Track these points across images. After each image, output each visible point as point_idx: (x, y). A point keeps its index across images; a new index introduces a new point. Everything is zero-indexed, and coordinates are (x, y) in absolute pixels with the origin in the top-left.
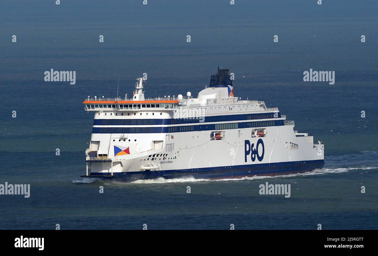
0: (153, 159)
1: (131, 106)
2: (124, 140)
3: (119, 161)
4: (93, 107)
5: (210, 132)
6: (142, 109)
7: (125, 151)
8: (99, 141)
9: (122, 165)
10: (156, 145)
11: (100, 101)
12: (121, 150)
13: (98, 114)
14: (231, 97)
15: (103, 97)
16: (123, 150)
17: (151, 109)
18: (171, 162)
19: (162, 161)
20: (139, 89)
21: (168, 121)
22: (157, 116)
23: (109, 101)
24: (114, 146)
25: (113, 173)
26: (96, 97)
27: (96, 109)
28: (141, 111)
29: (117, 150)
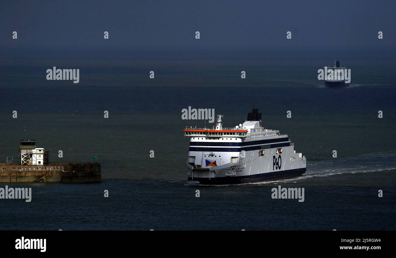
0: (233, 169)
1: (217, 134)
2: (212, 156)
3: (214, 170)
4: (190, 133)
5: (258, 151)
6: (223, 135)
7: (213, 163)
8: (195, 157)
9: (215, 173)
10: (233, 159)
11: (195, 130)
12: (210, 163)
13: (193, 138)
14: (261, 127)
15: (196, 127)
16: (212, 162)
17: (230, 135)
18: (242, 171)
19: (237, 170)
20: (219, 122)
21: (239, 144)
22: (234, 140)
23: (200, 130)
24: (206, 160)
25: (210, 178)
26: (191, 127)
27: (192, 135)
28: (223, 137)
29: (208, 163)
